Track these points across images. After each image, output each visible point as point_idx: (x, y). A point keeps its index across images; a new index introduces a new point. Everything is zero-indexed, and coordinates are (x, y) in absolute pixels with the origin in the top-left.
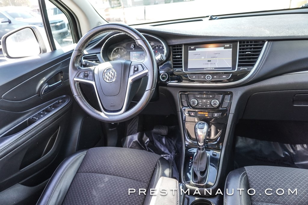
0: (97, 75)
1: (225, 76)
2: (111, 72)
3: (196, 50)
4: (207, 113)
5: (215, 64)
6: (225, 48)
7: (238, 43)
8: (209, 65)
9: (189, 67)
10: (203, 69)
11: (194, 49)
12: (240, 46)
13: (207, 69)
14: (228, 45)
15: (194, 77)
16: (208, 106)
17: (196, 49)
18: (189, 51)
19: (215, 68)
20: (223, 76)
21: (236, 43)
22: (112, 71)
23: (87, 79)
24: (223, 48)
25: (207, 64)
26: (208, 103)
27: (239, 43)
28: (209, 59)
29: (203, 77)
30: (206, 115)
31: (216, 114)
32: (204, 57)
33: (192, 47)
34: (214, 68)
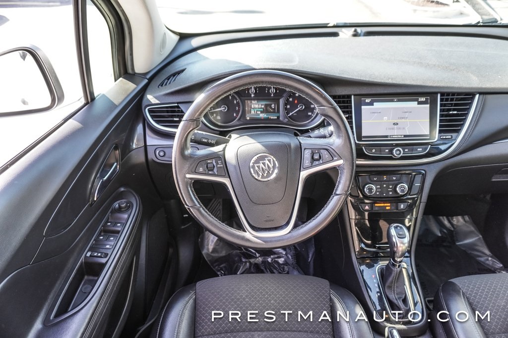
0: (235, 167)
1: (421, 149)
2: (267, 162)
3: (373, 105)
4: (389, 205)
5: (404, 128)
6: (420, 103)
7: (439, 95)
8: (396, 131)
9: (364, 134)
10: (387, 136)
11: (371, 104)
12: (442, 100)
13: (393, 137)
14: (423, 99)
15: (374, 151)
16: (391, 193)
17: (375, 103)
18: (363, 107)
19: (405, 136)
20: (419, 149)
21: (435, 95)
22: (269, 161)
23: (214, 175)
24: (416, 102)
25: (393, 129)
26: (391, 188)
27: (441, 96)
28: (396, 121)
29: (387, 151)
30: (388, 208)
31: (402, 205)
32: (386, 118)
33: (368, 100)
34: (403, 136)
